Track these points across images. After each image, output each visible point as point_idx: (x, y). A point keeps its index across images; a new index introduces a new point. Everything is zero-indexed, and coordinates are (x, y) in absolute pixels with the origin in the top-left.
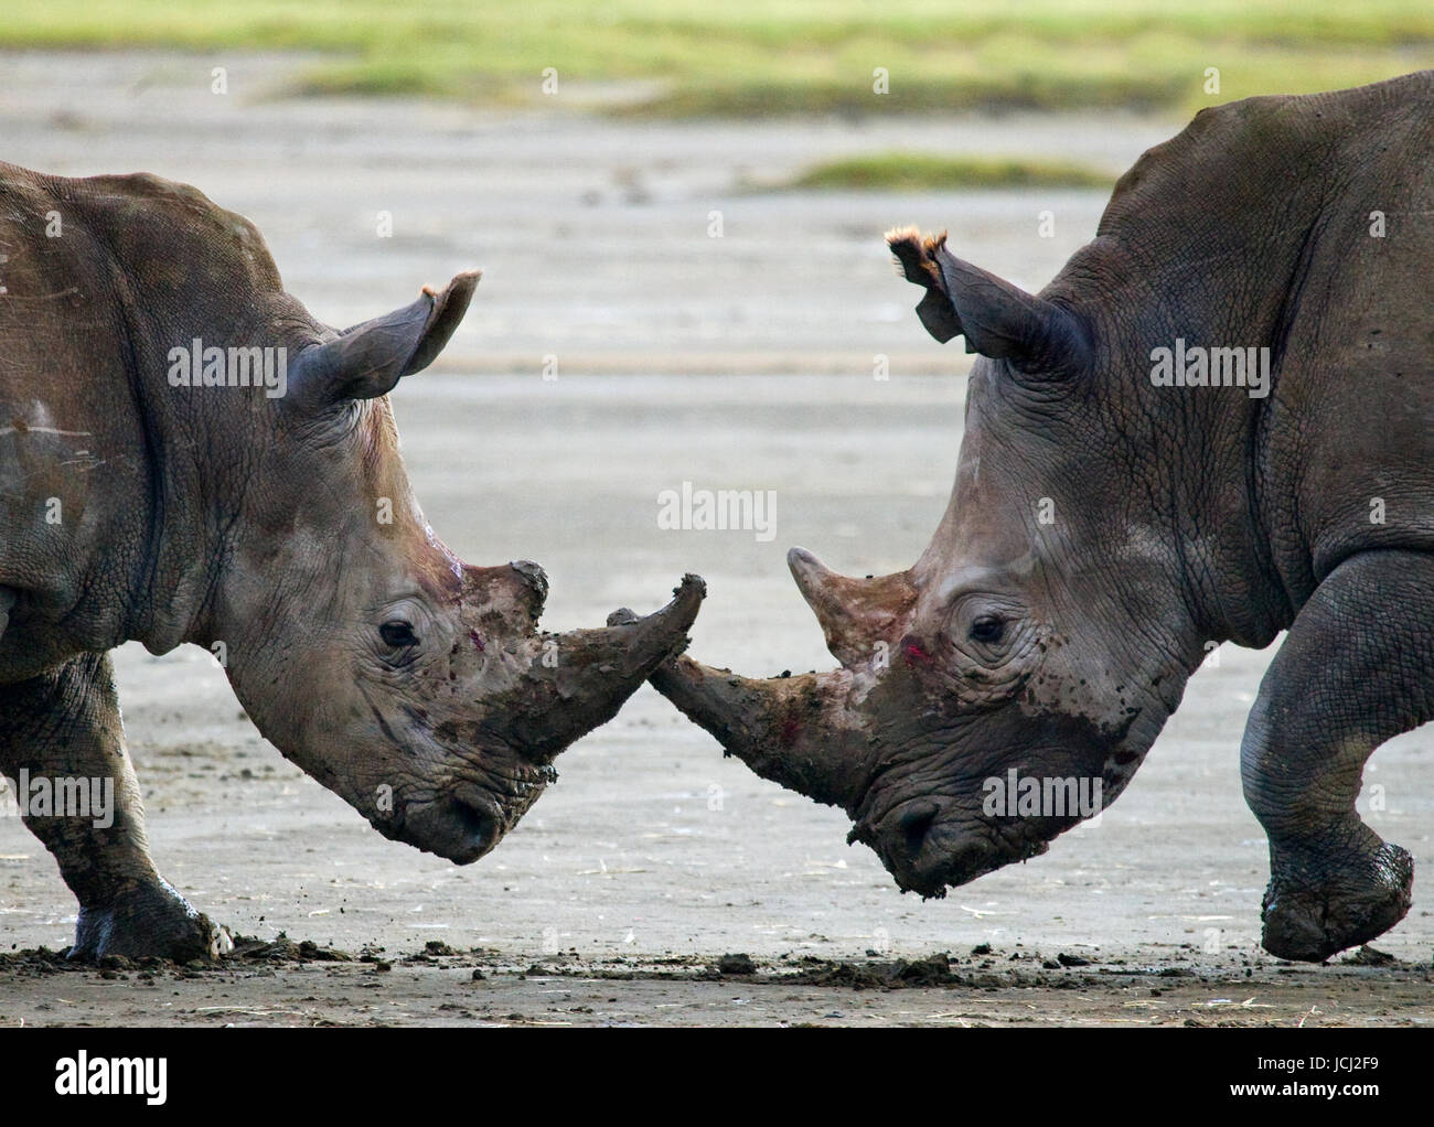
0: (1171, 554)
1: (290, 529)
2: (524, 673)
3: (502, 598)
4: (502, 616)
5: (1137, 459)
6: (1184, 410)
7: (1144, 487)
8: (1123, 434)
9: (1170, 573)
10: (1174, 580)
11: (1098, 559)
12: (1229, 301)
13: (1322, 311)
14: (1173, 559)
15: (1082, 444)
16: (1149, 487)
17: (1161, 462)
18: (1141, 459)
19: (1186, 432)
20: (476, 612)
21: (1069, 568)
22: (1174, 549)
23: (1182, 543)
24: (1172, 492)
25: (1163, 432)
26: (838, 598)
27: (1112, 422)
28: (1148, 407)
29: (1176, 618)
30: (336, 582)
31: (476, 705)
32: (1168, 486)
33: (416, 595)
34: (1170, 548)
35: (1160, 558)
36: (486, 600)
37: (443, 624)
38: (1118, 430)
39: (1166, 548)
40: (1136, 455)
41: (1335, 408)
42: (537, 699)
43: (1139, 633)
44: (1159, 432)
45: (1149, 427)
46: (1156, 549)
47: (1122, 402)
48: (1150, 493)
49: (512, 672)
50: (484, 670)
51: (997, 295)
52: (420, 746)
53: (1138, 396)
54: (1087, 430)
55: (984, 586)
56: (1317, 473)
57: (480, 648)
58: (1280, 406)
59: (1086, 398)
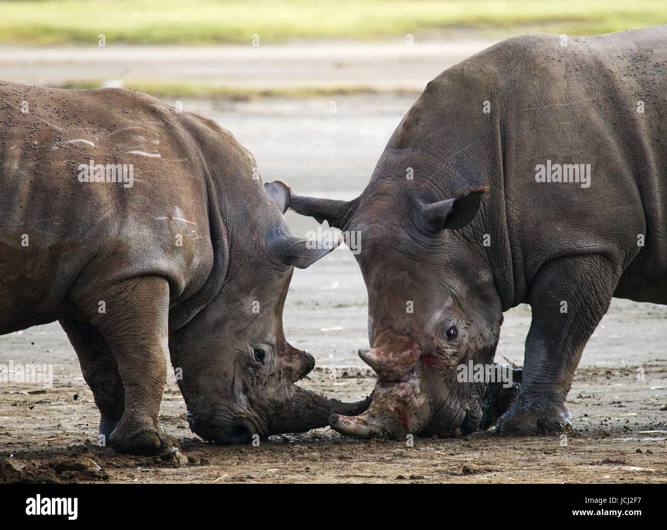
1: (248, 294)
2: (289, 398)
3: (296, 364)
4: (292, 371)
20: (285, 364)
30: (251, 323)
31: (267, 400)
33: (272, 346)
36: (291, 361)
37: (274, 363)
42: (287, 411)
49: (285, 395)
50: (276, 388)
52: (240, 401)
57: (280, 379)
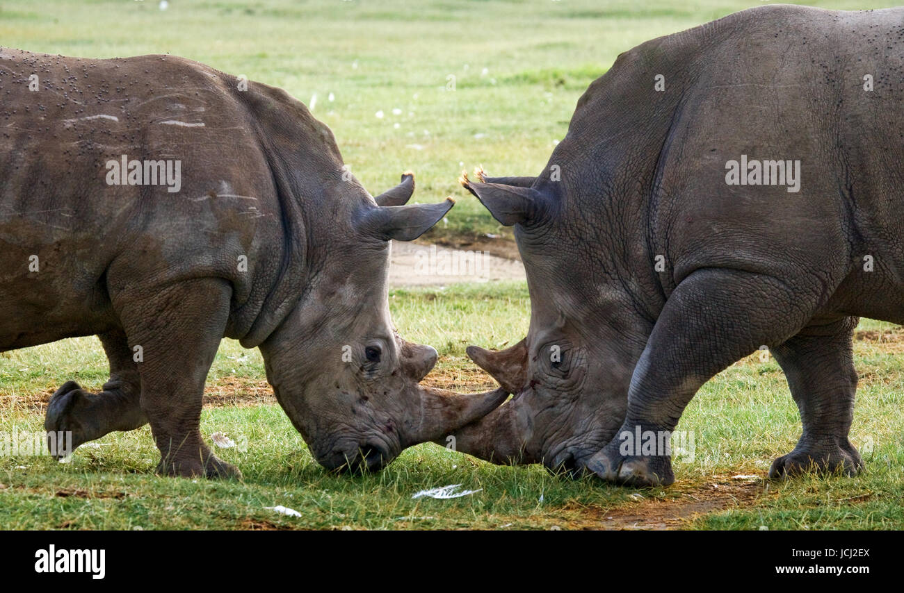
0: (622, 293)
5: (592, 249)
6: (607, 215)
7: (598, 262)
8: (581, 238)
9: (625, 303)
10: (629, 306)
11: (591, 308)
12: (629, 152)
13: (685, 139)
14: (624, 296)
15: (563, 251)
16: (601, 262)
17: (604, 246)
18: (593, 248)
19: (611, 226)
21: (580, 317)
22: (623, 290)
23: (627, 285)
24: (613, 260)
25: (600, 230)
26: (495, 365)
27: (574, 234)
28: (589, 220)
29: (638, 326)
30: (355, 317)
32: (610, 258)
34: (621, 291)
35: (617, 298)
38: (578, 237)
39: (619, 292)
40: (590, 247)
41: (691, 191)
43: (625, 338)
44: (598, 231)
45: (593, 230)
46: (613, 295)
47: (576, 221)
48: (602, 265)
51: (503, 194)
53: (583, 216)
54: (563, 243)
55: (548, 340)
56: (680, 224)
58: (663, 192)
59: (559, 228)
